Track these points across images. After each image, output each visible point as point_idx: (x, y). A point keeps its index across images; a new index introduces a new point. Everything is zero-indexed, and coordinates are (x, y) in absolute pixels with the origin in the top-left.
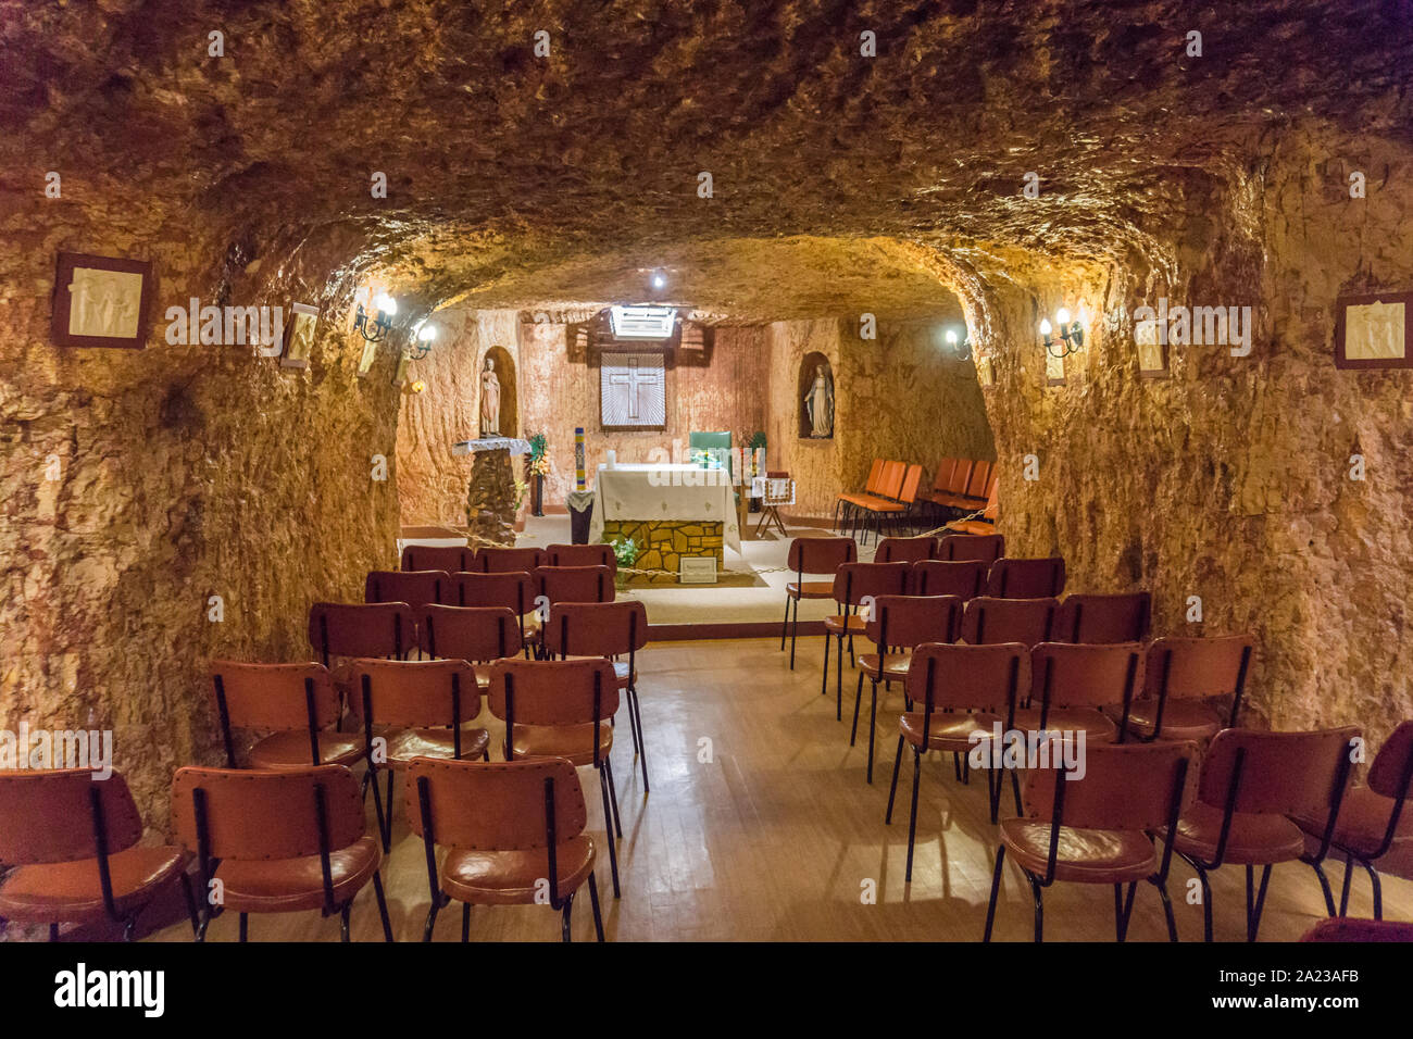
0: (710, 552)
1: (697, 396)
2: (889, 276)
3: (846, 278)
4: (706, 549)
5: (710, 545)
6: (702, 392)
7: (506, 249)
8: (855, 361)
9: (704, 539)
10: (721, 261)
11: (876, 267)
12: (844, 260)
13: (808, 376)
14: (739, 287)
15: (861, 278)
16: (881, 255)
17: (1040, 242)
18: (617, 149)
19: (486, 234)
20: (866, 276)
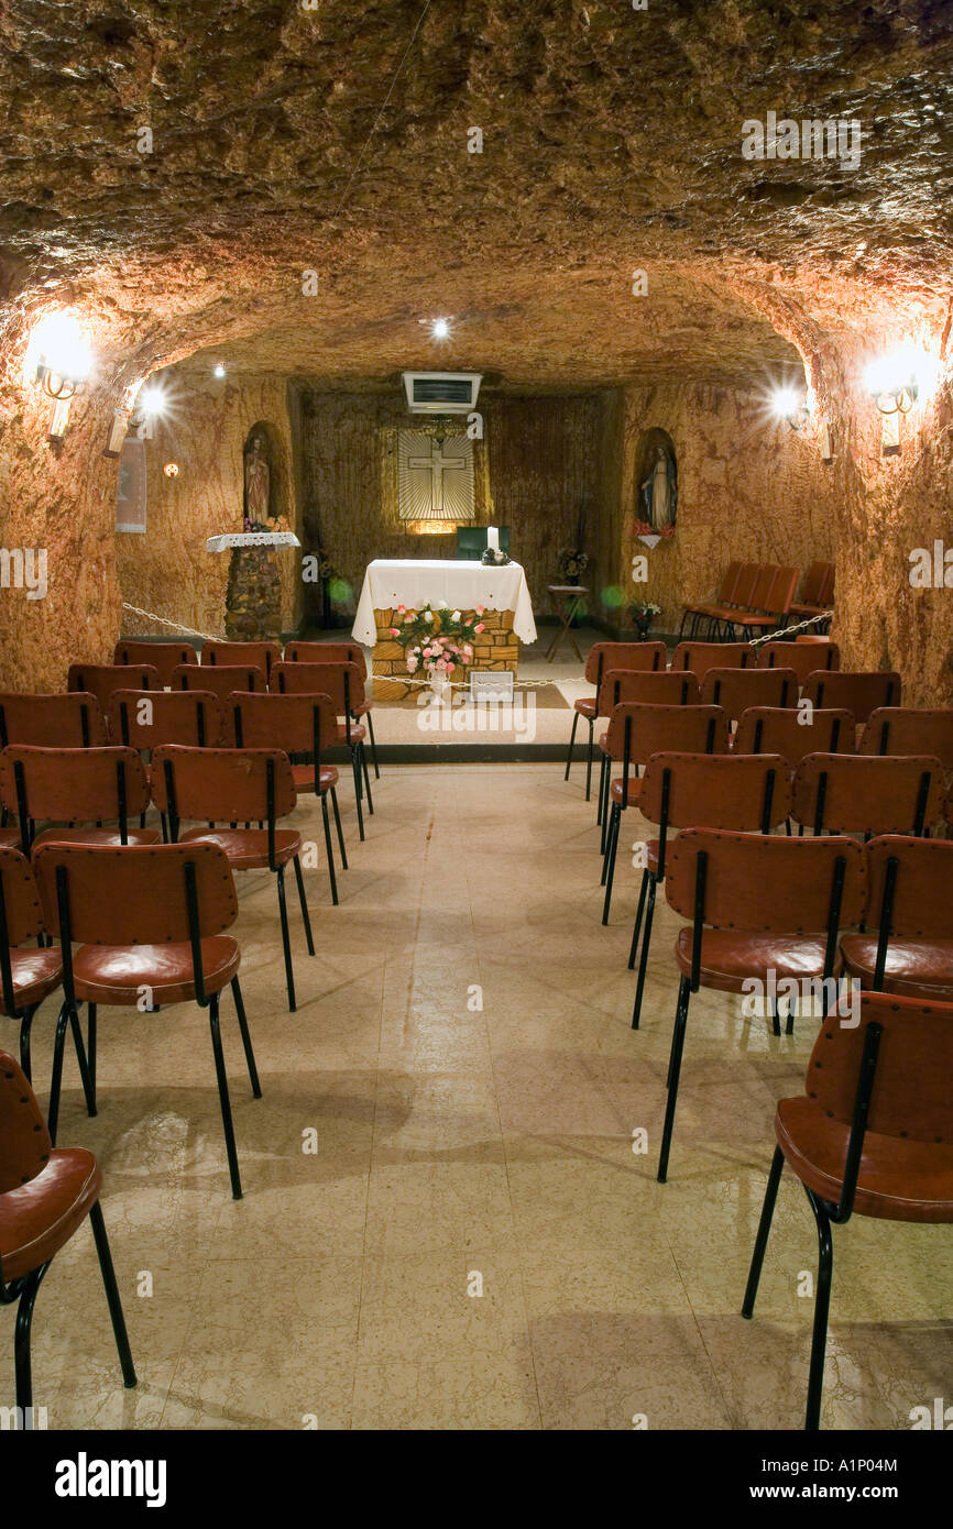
0: (501, 665)
1: (515, 485)
2: (730, 326)
3: (677, 330)
4: (497, 661)
5: (501, 657)
6: (521, 480)
7: (219, 288)
8: (704, 439)
9: (494, 650)
10: (517, 308)
11: (713, 315)
12: (673, 305)
13: (646, 458)
14: (546, 343)
15: (696, 330)
16: (714, 299)
17: (859, 269)
18: (287, 152)
19: (183, 266)
20: (702, 327)
